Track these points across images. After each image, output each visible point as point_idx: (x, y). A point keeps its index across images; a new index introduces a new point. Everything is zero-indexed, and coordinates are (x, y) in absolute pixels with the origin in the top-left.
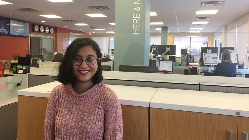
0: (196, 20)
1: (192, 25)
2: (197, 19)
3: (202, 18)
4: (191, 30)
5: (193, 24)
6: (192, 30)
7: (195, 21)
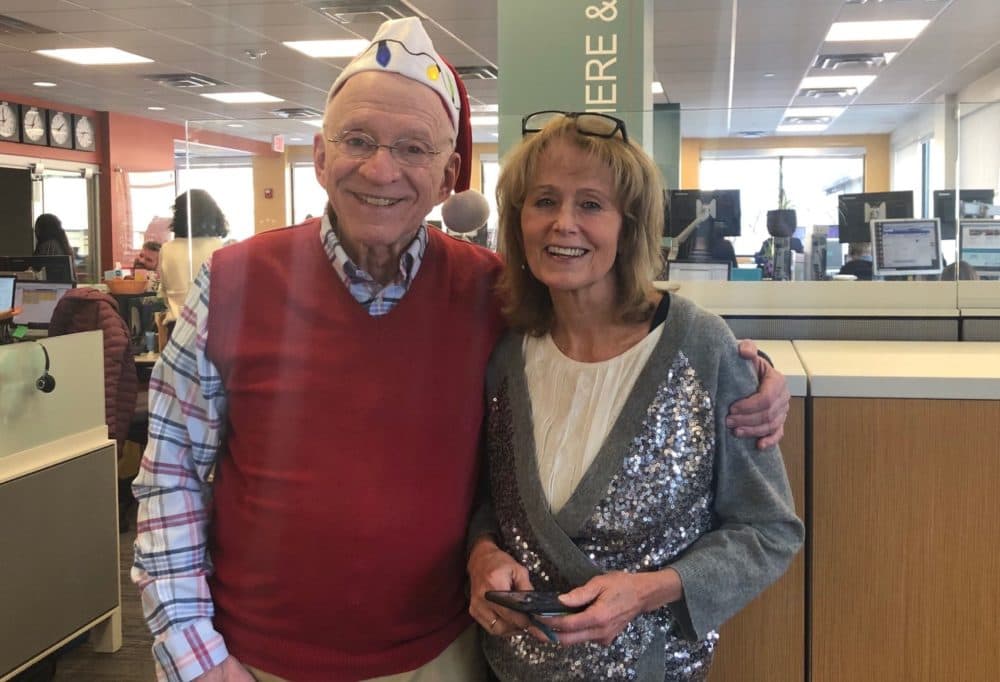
0: (824, 66)
1: (797, 92)
2: (827, 61)
3: (854, 58)
4: (789, 119)
5: (805, 91)
6: (793, 119)
7: (817, 71)
